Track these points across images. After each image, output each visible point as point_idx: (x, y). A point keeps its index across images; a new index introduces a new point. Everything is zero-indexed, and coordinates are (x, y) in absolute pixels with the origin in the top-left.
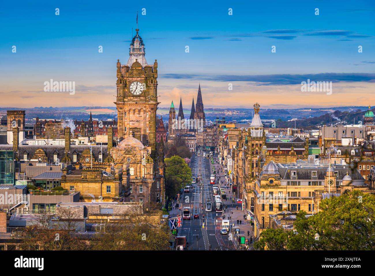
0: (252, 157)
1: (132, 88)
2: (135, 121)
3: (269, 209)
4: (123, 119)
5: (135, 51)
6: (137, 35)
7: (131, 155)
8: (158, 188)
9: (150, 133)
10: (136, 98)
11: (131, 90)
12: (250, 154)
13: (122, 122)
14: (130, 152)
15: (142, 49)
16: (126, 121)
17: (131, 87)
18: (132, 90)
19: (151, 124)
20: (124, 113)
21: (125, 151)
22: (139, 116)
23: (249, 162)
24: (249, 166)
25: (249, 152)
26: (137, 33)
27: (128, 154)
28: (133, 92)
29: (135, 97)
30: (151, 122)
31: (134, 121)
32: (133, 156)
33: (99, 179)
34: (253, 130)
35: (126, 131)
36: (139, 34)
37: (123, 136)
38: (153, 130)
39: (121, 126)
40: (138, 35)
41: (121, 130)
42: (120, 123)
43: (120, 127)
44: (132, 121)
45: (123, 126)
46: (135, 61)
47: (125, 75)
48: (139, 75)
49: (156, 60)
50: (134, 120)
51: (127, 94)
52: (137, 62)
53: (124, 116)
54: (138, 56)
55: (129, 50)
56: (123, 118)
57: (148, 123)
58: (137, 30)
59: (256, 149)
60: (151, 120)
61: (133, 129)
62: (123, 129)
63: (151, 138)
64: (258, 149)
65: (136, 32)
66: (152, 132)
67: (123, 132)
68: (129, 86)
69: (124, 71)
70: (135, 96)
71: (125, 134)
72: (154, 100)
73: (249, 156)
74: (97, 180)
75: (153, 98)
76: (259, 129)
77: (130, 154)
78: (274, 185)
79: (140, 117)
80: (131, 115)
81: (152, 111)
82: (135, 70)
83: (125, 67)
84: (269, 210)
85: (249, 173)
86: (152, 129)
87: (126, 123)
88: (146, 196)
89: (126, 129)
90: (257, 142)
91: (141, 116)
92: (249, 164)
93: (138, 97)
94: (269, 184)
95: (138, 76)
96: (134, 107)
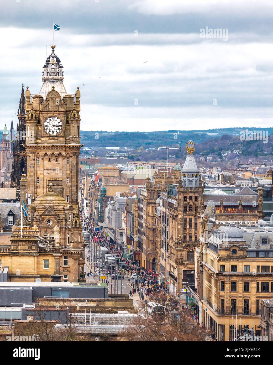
0: (184, 214)
1: (47, 126)
2: (51, 170)
3: (231, 288)
4: (35, 167)
5: (50, 75)
6: (53, 54)
7: (52, 217)
8: (81, 260)
9: (71, 186)
10: (53, 139)
11: (46, 128)
12: (182, 210)
13: (33, 171)
14: (51, 213)
15: (60, 73)
16: (39, 169)
17: (46, 124)
18: (48, 128)
19: (73, 174)
20: (36, 159)
21: (44, 211)
22: (56, 162)
23: (180, 221)
24: (179, 227)
25: (180, 208)
26: (53, 51)
27: (48, 215)
28: (48, 131)
29: (51, 138)
30: (72, 171)
31: (49, 170)
32: (55, 218)
33: (34, 251)
34: (185, 177)
35: (38, 183)
36: (55, 52)
37: (36, 190)
38: (75, 181)
39: (32, 176)
40: (55, 54)
41: (32, 182)
42: (31, 172)
43: (31, 178)
44: (47, 169)
45: (36, 176)
46: (51, 89)
47: (37, 107)
48: (56, 108)
49: (78, 88)
50: (49, 168)
51: (40, 133)
52: (53, 91)
53: (36, 163)
54: (55, 82)
55: (42, 74)
56: (36, 165)
57: (68, 172)
58: (53, 47)
59: (190, 204)
60: (72, 169)
61: (52, 180)
62: (36, 180)
63: (72, 193)
64: (192, 204)
65: (52, 49)
66: (74, 184)
67: (36, 183)
68: (44, 123)
69: (36, 102)
70: (51, 136)
71: (37, 187)
72: (77, 142)
73: (180, 213)
74: (32, 253)
75: (76, 139)
76: (194, 177)
77: (51, 215)
78: (238, 257)
79: (58, 164)
80: (46, 162)
81: (74, 156)
82: (50, 102)
83: (37, 97)
84: (231, 290)
85: (180, 237)
86: (73, 180)
87: (39, 172)
88: (71, 271)
89: (38, 180)
90: (191, 195)
91: (60, 163)
92: (180, 224)
93: (56, 138)
94: (231, 255)
95: (55, 110)
96: (50, 150)
